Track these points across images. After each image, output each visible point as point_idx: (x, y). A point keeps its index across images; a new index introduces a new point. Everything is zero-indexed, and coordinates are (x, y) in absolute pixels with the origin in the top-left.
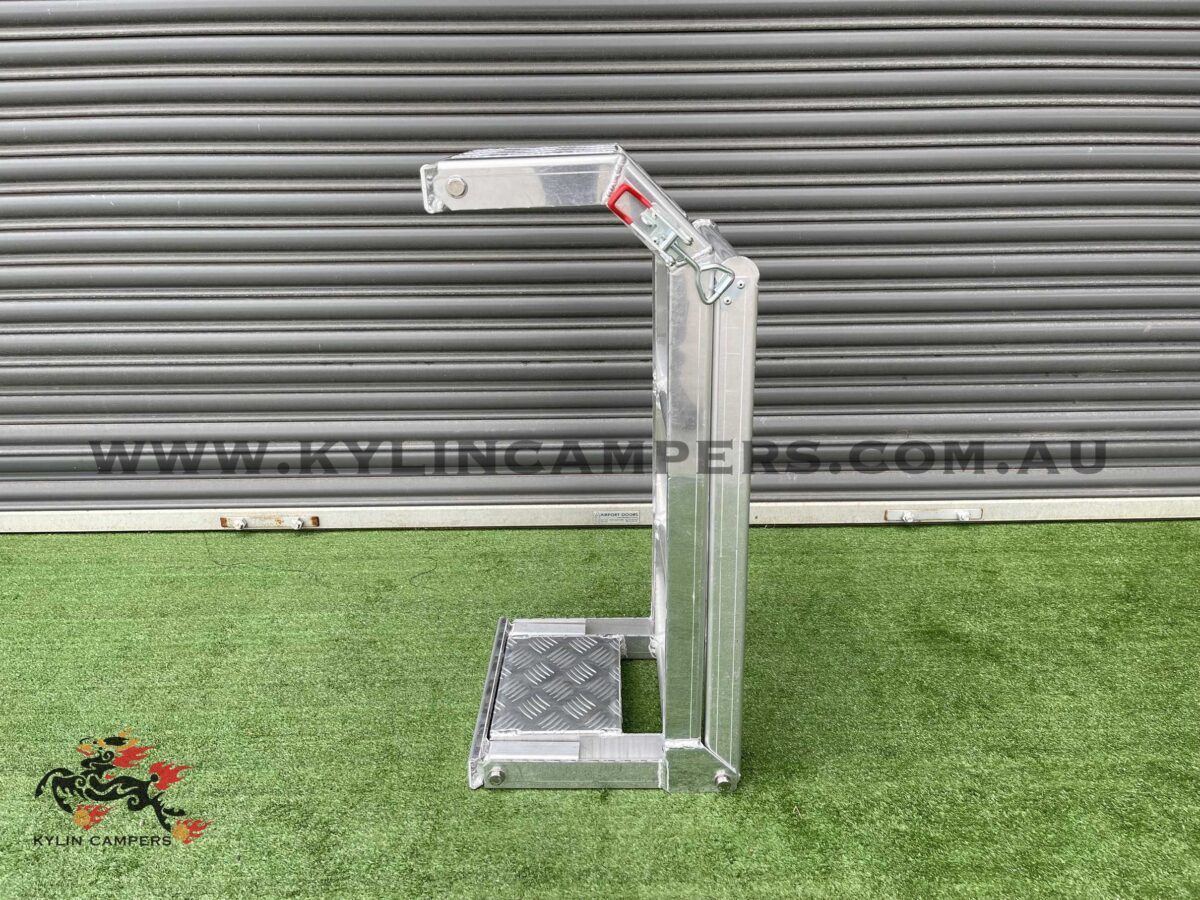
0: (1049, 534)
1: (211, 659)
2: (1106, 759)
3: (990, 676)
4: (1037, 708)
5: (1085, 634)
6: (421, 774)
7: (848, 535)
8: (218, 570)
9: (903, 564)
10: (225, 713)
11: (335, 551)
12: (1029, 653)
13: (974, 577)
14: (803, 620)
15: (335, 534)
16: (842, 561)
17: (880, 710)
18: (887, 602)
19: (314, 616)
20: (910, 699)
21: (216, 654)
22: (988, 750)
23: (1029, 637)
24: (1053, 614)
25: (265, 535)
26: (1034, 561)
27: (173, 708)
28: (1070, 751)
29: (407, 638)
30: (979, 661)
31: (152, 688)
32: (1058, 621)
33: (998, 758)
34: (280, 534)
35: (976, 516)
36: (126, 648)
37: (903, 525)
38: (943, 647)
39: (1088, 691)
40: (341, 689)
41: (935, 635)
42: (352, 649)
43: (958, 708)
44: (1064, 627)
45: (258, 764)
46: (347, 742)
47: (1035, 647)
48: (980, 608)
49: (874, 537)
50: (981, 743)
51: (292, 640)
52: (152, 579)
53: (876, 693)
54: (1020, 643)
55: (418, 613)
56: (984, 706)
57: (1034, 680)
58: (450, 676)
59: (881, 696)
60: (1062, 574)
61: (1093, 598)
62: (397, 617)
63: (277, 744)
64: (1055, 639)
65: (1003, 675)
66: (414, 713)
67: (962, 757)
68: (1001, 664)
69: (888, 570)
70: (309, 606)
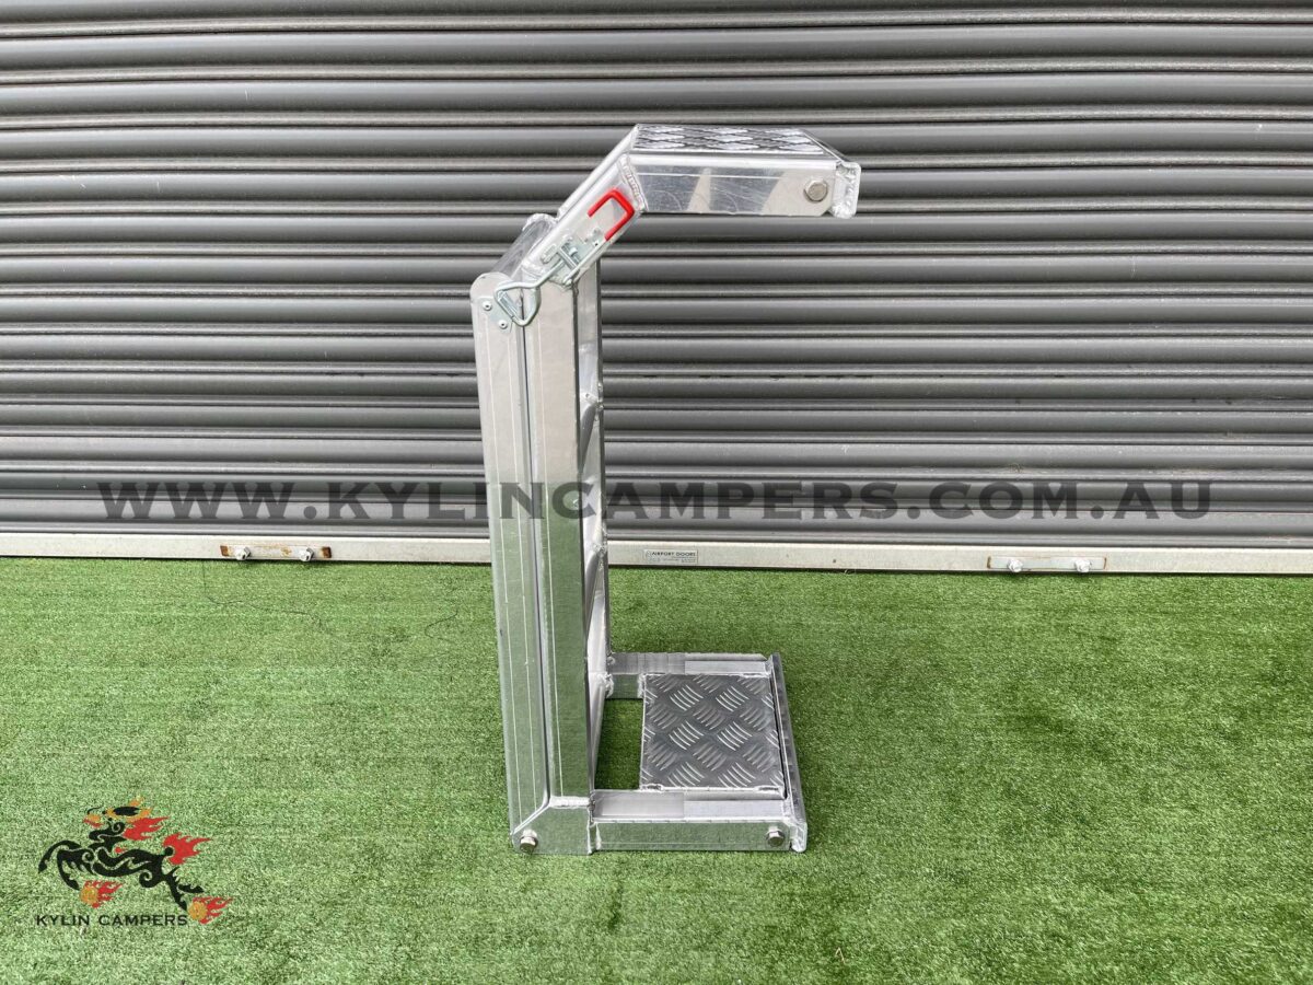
0: (1187, 590)
1: (188, 724)
2: (1225, 898)
3: (1092, 780)
4: (1148, 825)
5: (1217, 727)
6: (404, 884)
7: (942, 586)
8: (212, 610)
9: (1004, 625)
10: (193, 792)
11: (345, 589)
12: (1145, 750)
13: (1087, 645)
14: (876, 696)
15: (349, 567)
16: (931, 620)
17: (955, 821)
18: (979, 676)
19: (310, 671)
20: (994, 807)
21: (194, 717)
22: (1082, 880)
23: (1146, 729)
24: (1181, 698)
25: (271, 565)
26: (1163, 626)
27: (136, 784)
28: (1182, 886)
29: (412, 705)
30: (1083, 759)
31: (117, 758)
32: (1184, 708)
33: (1093, 892)
34: (288, 566)
35: (1098, 567)
36: (97, 704)
37: (1008, 575)
38: (1041, 738)
39: (1213, 806)
40: (329, 768)
41: (1034, 722)
42: (348, 716)
43: (1050, 821)
44: (1192, 717)
45: (220, 861)
46: (325, 837)
47: (1153, 743)
48: (1091, 687)
49: (974, 589)
50: (1074, 871)
51: (283, 702)
52: (137, 619)
53: (953, 797)
54: (1135, 736)
55: (429, 671)
56: (1082, 821)
57: (1147, 787)
58: (454, 756)
59: (959, 802)
60: (1197, 644)
61: (1231, 678)
62: (405, 676)
63: (246, 837)
64: (1180, 731)
65: (1110, 779)
66: (407, 802)
67: (1049, 888)
68: (1109, 764)
69: (985, 632)
70: (307, 659)
